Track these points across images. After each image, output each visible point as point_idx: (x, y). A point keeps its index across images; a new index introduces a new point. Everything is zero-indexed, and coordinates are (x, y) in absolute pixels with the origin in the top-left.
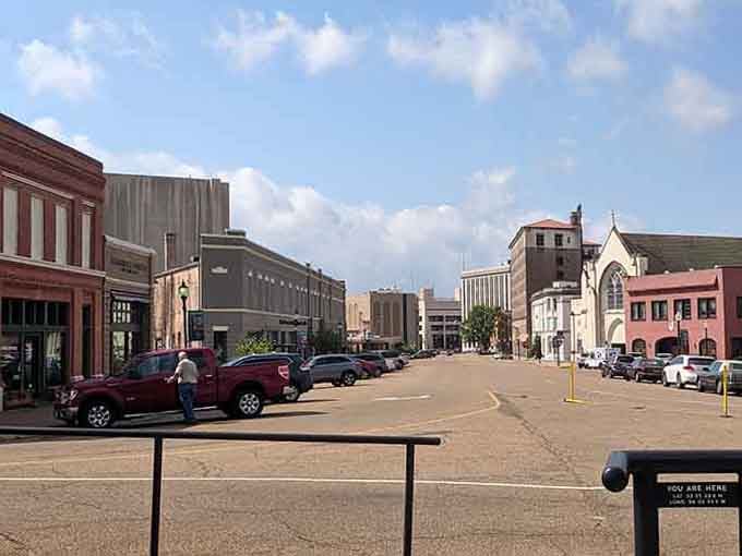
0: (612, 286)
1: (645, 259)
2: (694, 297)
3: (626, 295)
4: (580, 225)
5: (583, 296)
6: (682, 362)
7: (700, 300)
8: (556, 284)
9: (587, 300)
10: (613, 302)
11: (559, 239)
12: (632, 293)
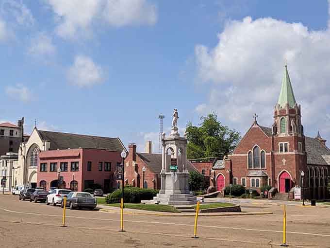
0: (33, 155)
1: (49, 143)
2: (69, 161)
3: (39, 159)
4: (23, 126)
5: (19, 159)
6: (56, 193)
7: (72, 163)
8: (8, 154)
9: (20, 162)
10: (33, 163)
11: (11, 132)
12: (41, 159)
